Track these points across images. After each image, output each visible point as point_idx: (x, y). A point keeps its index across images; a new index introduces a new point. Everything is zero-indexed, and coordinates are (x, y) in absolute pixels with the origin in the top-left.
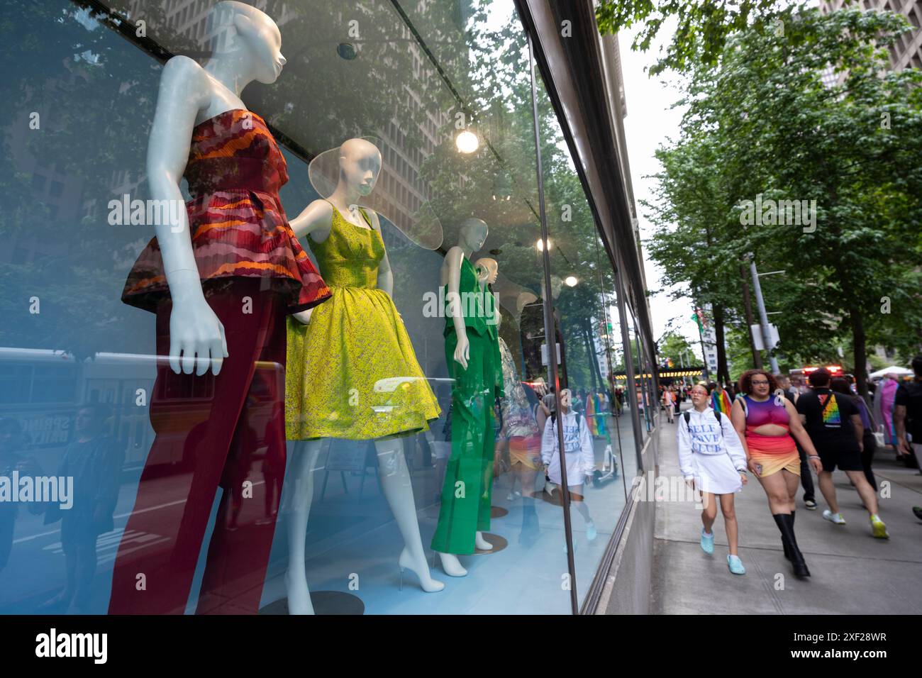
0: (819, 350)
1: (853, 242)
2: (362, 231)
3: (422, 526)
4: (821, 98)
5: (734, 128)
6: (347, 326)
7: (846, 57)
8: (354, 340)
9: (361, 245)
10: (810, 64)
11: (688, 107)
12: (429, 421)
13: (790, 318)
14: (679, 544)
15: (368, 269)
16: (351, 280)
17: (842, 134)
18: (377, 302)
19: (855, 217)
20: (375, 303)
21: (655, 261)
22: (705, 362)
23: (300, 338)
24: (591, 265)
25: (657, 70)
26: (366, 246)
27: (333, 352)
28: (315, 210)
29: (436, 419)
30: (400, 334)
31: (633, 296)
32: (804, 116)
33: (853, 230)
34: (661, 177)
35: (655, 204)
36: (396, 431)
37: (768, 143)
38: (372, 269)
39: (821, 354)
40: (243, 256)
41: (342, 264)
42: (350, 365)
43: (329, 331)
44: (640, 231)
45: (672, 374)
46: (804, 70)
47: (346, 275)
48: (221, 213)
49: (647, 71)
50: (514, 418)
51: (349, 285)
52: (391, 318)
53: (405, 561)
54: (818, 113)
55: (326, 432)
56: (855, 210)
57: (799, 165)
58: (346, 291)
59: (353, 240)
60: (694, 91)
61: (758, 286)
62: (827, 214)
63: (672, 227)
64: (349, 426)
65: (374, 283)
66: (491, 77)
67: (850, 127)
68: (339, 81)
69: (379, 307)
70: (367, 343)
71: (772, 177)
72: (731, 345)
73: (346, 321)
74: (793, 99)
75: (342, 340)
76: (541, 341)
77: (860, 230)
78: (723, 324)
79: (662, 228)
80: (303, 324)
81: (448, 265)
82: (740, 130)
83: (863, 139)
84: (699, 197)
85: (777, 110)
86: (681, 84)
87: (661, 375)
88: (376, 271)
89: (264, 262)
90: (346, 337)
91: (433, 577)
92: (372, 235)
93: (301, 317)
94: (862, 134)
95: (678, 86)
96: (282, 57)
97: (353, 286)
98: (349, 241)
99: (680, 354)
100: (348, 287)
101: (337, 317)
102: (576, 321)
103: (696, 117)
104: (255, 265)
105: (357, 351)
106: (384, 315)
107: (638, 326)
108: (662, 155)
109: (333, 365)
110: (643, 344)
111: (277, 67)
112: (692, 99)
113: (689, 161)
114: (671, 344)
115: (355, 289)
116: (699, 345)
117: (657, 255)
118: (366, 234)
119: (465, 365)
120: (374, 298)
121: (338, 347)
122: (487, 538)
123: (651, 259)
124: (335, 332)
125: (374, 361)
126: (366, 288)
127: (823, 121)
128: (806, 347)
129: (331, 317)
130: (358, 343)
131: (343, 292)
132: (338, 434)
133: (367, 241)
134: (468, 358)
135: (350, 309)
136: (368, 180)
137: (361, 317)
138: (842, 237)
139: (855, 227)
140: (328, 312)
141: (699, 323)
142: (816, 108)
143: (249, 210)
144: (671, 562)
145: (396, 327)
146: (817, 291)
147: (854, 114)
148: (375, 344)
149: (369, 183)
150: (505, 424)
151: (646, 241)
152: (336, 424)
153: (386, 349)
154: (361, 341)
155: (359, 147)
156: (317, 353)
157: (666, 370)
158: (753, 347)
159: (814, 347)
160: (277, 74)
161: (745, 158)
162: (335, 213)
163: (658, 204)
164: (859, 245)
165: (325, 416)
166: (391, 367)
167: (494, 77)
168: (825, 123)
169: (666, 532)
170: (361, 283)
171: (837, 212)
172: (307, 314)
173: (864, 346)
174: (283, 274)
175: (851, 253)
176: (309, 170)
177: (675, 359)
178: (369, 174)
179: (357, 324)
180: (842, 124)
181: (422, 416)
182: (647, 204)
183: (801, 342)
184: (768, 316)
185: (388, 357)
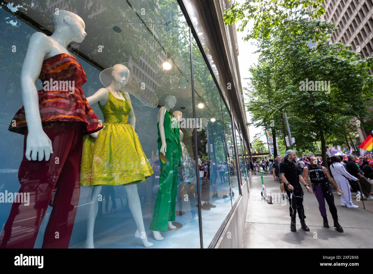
0: (308, 147)
1: (319, 106)
2: (122, 101)
3: (145, 220)
4: (308, 52)
5: (277, 61)
6: (112, 139)
7: (316, 37)
8: (115, 145)
9: (120, 106)
10: (303, 39)
11: (261, 53)
12: (146, 177)
13: (297, 134)
14: (255, 224)
15: (123, 116)
16: (116, 120)
17: (315, 65)
18: (126, 129)
19: (320, 96)
20: (125, 129)
21: (250, 112)
22: (269, 151)
23: (93, 144)
24: (226, 113)
25: (247, 39)
26: (122, 107)
27: (106, 150)
28: (101, 92)
29: (150, 176)
30: (136, 142)
31: (240, 125)
32: (301, 58)
33: (319, 101)
34: (251, 79)
35: (249, 89)
36: (131, 182)
37: (289, 67)
38: (125, 116)
39: (308, 148)
40: (61, 113)
41: (113, 114)
42: (113, 155)
43: (104, 141)
44: (244, 100)
45: (257, 156)
46: (302, 41)
47: (114, 118)
48: (54, 95)
49: (243, 39)
50: (187, 175)
51: (115, 123)
52: (132, 136)
53: (137, 235)
54: (306, 57)
55: (101, 182)
56: (320, 94)
57: (300, 76)
58: (113, 125)
59: (117, 104)
60: (263, 47)
61: (287, 122)
62: (310, 95)
63: (256, 99)
64: (111, 180)
65: (126, 121)
66: (184, 38)
67: (318, 63)
68: (122, 37)
69: (128, 132)
70: (120, 146)
71: (291, 80)
72: (279, 144)
73: (112, 137)
74: (298, 52)
75: (110, 145)
76: (206, 143)
77: (322, 101)
78: (276, 136)
79: (252, 99)
80: (94, 138)
81: (160, 114)
82: (279, 63)
83: (321, 67)
84: (265, 88)
85: (292, 56)
86: (258, 44)
87: (253, 156)
88: (127, 116)
89: (70, 115)
90: (112, 143)
91: (149, 241)
92: (125, 103)
93: (94, 135)
94: (322, 66)
95: (257, 45)
96: (85, 33)
97: (117, 123)
98: (115, 105)
99: (260, 148)
100: (114, 123)
101: (108, 136)
102: (219, 135)
103: (264, 57)
104: (66, 116)
105: (116, 149)
106: (129, 135)
107: (242, 137)
108: (252, 70)
109: (105, 155)
110: (244, 144)
111: (83, 37)
112: (262, 50)
113: (262, 73)
114: (257, 144)
115: (117, 124)
116: (267, 145)
117: (250, 109)
118: (123, 102)
119: (164, 154)
120: (125, 127)
121: (108, 148)
122: (174, 224)
123: (248, 111)
124: (107, 142)
125: (123, 153)
126: (122, 124)
127: (308, 61)
128: (303, 146)
129: (106, 135)
130: (117, 146)
131: (112, 125)
132: (105, 183)
133: (123, 105)
134: (166, 151)
135: (114, 132)
136: (123, 81)
137: (119, 136)
138: (315, 104)
139: (320, 100)
140: (105, 134)
141: (267, 136)
142: (306, 55)
143: (65, 94)
144: (251, 231)
145: (134, 139)
146: (308, 124)
147: (319, 58)
148: (124, 146)
149: (124, 82)
150: (183, 178)
151: (246, 104)
152: (105, 179)
153: (128, 148)
154: (118, 145)
155: (120, 68)
156: (98, 150)
157: (255, 154)
158: (286, 145)
159: (306, 145)
160: (83, 39)
161: (281, 73)
162: (110, 93)
163: (251, 90)
164: (321, 107)
165: (101, 176)
166: (130, 156)
167: (186, 39)
168: (309, 61)
169: (250, 219)
170: (120, 121)
171: (313, 94)
172: (96, 134)
173: (325, 145)
174: (78, 120)
175: (318, 110)
176: (100, 76)
177: (258, 150)
178: (124, 78)
179: (117, 138)
180: (315, 62)
181: (143, 175)
182: (246, 89)
183: (302, 143)
184: (291, 133)
185: (129, 152)
